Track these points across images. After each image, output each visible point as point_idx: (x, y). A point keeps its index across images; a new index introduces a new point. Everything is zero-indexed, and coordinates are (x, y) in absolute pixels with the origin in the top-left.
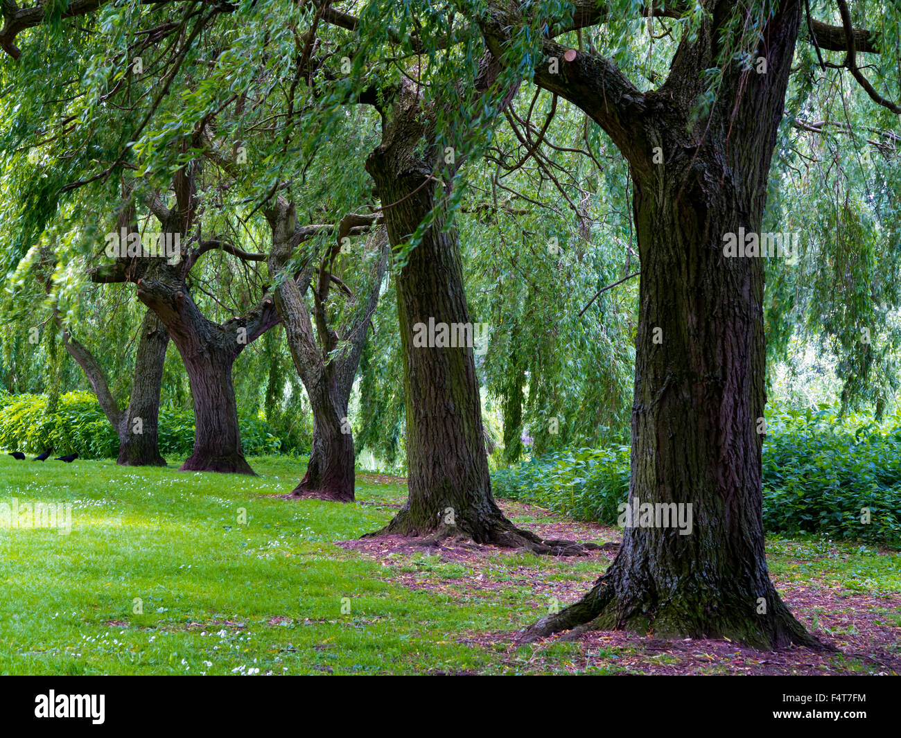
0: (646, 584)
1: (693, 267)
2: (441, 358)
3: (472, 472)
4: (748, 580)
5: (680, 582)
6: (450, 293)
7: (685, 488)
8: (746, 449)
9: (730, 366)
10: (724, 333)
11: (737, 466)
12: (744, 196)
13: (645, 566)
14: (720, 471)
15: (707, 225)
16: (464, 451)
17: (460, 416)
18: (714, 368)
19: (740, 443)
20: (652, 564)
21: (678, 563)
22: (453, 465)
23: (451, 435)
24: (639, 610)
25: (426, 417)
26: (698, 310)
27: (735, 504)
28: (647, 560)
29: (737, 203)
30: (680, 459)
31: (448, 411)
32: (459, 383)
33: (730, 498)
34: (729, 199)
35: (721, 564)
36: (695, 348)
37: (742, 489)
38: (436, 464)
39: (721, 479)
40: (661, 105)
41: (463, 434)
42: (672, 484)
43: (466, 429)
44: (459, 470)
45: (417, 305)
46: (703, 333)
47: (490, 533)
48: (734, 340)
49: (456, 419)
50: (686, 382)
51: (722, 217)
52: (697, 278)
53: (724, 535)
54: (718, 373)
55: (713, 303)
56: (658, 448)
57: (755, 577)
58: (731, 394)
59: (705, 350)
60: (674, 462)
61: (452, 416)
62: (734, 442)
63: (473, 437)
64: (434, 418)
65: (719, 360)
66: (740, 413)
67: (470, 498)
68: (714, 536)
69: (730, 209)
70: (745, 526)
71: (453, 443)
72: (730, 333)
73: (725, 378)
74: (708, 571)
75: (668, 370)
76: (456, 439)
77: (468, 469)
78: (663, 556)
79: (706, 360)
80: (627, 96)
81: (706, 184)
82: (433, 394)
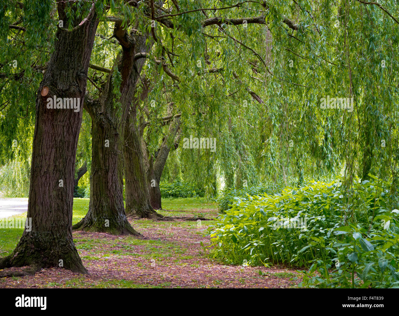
0: (90, 220)
1: (101, 142)
2: (132, 164)
3: (142, 197)
4: (116, 218)
5: (97, 219)
6: (135, 145)
7: (99, 196)
8: (116, 186)
9: (110, 166)
10: (109, 158)
11: (113, 190)
12: (115, 124)
13: (91, 215)
14: (108, 192)
15: (104, 132)
16: (140, 191)
17: (138, 181)
18: (106, 167)
19: (114, 185)
20: (92, 215)
21: (97, 214)
22: (136, 195)
23: (136, 186)
24: (87, 226)
25: (129, 181)
26: (103, 152)
27: (112, 200)
28: (91, 214)
29: (113, 126)
30: (98, 189)
31: (134, 180)
32: (138, 171)
33: (111, 198)
34: (110, 125)
35: (109, 214)
36: (102, 162)
37: (114, 196)
38: (132, 195)
39: (109, 194)
40: (96, 102)
41: (139, 186)
42: (96, 195)
43: (140, 184)
44: (138, 197)
45: (125, 149)
46: (103, 158)
47: (147, 215)
48: (112, 160)
49: (137, 182)
50: (100, 170)
51: (108, 130)
52: (102, 145)
53: (110, 207)
54: (107, 168)
55: (106, 151)
56: (93, 187)
57: (118, 218)
58: (111, 173)
59: (104, 163)
60: (97, 190)
61: (136, 181)
62: (112, 185)
63: (143, 187)
64: (131, 182)
65: (107, 165)
66: (114, 177)
67: (141, 205)
68: (107, 208)
69: (111, 127)
70: (115, 205)
71: (136, 189)
72: (110, 158)
73: (109, 169)
74: (105, 216)
75: (96, 168)
76: (137, 187)
77: (141, 196)
78: (94, 213)
79: (104, 165)
80: (89, 101)
81: (103, 122)
82: (130, 175)
